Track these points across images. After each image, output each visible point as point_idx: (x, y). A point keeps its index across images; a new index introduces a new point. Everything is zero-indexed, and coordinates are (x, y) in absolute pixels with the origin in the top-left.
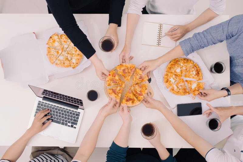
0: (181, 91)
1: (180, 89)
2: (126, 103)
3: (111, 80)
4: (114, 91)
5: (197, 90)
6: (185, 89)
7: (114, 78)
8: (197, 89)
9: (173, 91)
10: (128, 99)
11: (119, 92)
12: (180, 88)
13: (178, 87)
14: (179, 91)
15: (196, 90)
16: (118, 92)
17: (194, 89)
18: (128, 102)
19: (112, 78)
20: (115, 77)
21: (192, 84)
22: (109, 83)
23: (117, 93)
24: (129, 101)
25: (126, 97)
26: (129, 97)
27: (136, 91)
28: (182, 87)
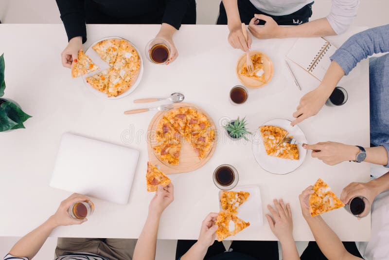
0: (319, 200)
1: (322, 198)
2: (163, 123)
3: (196, 117)
4: (182, 116)
5: (221, 223)
6: (320, 207)
7: (199, 123)
8: (223, 224)
9: (318, 184)
10: (168, 128)
11: (176, 122)
12: (325, 199)
13: (326, 195)
14: (317, 196)
15: (224, 222)
16: (177, 120)
17: (228, 221)
18: (161, 127)
19: (199, 121)
20: (199, 125)
21: (237, 226)
22: (193, 113)
23: (176, 118)
24: (163, 128)
25: (170, 127)
26: (170, 131)
27: (170, 146)
28: (326, 202)
